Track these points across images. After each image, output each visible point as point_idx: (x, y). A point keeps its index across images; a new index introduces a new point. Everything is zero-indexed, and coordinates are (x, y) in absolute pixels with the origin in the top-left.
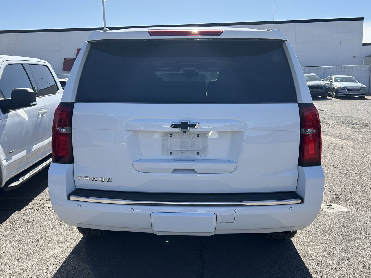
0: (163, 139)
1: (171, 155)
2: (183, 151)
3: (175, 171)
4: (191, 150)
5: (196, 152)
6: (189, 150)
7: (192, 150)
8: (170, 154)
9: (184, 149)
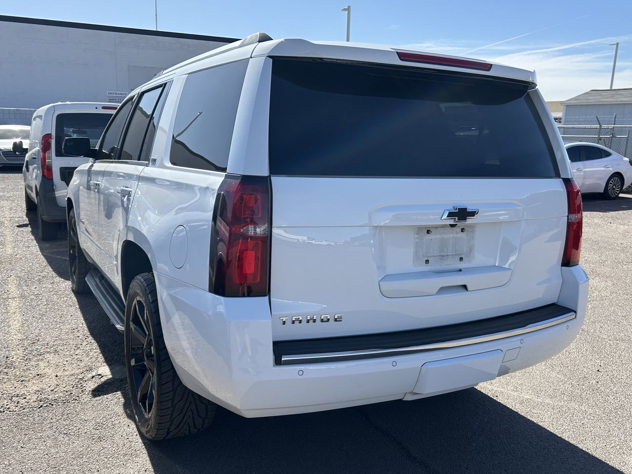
0: (417, 238)
1: (428, 265)
2: (443, 256)
3: (444, 290)
4: (452, 254)
5: (460, 257)
6: (450, 254)
7: (454, 253)
8: (426, 263)
9: (445, 254)
